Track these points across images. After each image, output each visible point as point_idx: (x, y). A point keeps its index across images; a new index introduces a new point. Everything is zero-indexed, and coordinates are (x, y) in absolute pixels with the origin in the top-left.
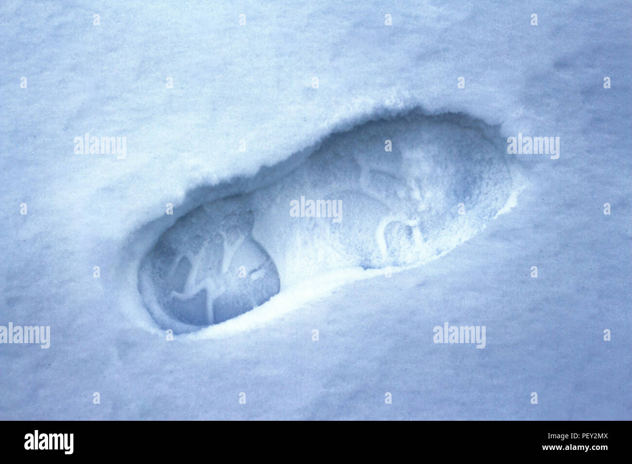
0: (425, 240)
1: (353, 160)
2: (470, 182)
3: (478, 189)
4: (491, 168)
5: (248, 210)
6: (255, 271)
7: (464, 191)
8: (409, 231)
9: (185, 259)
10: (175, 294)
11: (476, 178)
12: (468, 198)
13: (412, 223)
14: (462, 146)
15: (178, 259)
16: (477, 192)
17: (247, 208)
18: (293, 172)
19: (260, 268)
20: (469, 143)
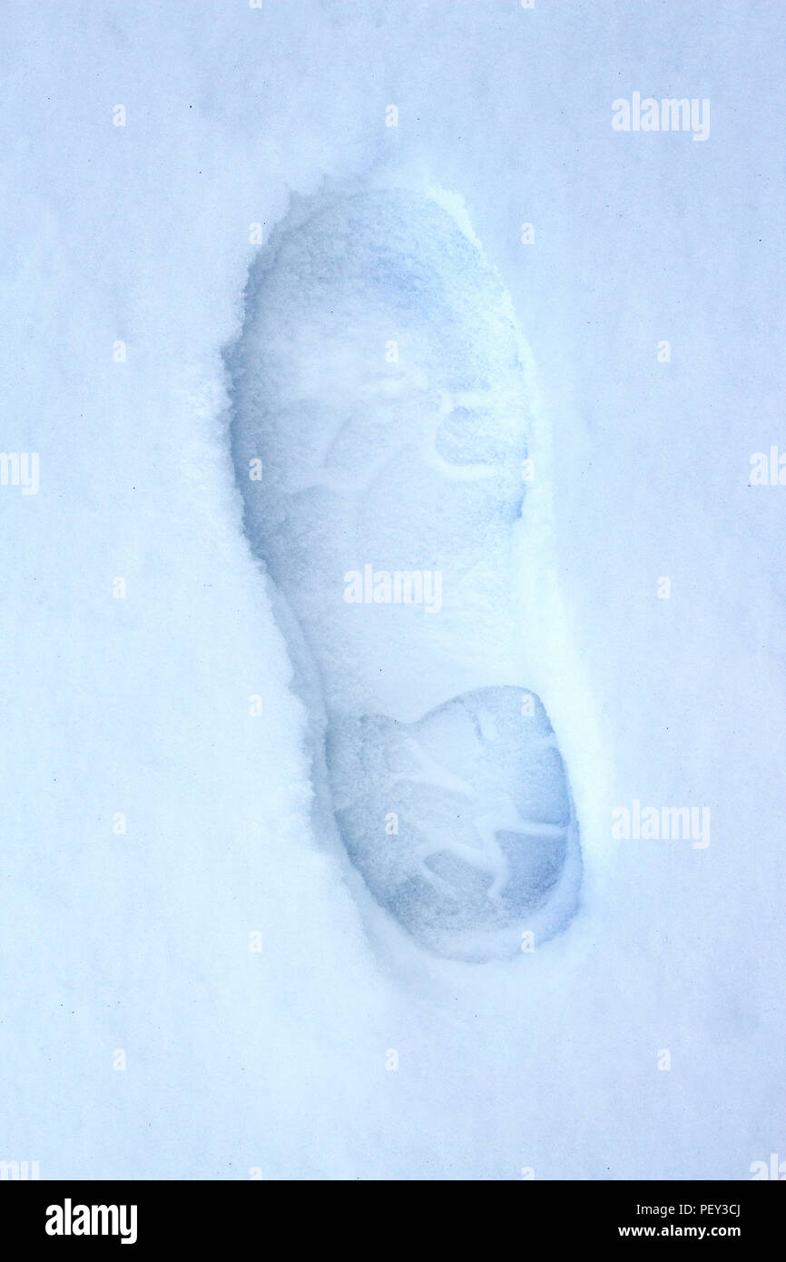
0: (485, 385)
1: (297, 497)
2: (386, 272)
3: (404, 259)
4: (368, 226)
5: (359, 724)
6: (479, 731)
7: (402, 287)
8: (461, 413)
9: (429, 862)
10: (493, 892)
11: (380, 259)
12: (417, 283)
13: (447, 407)
14: (312, 274)
15: (428, 875)
16: (409, 262)
17: (355, 725)
18: (301, 623)
19: (475, 719)
20: (309, 259)
